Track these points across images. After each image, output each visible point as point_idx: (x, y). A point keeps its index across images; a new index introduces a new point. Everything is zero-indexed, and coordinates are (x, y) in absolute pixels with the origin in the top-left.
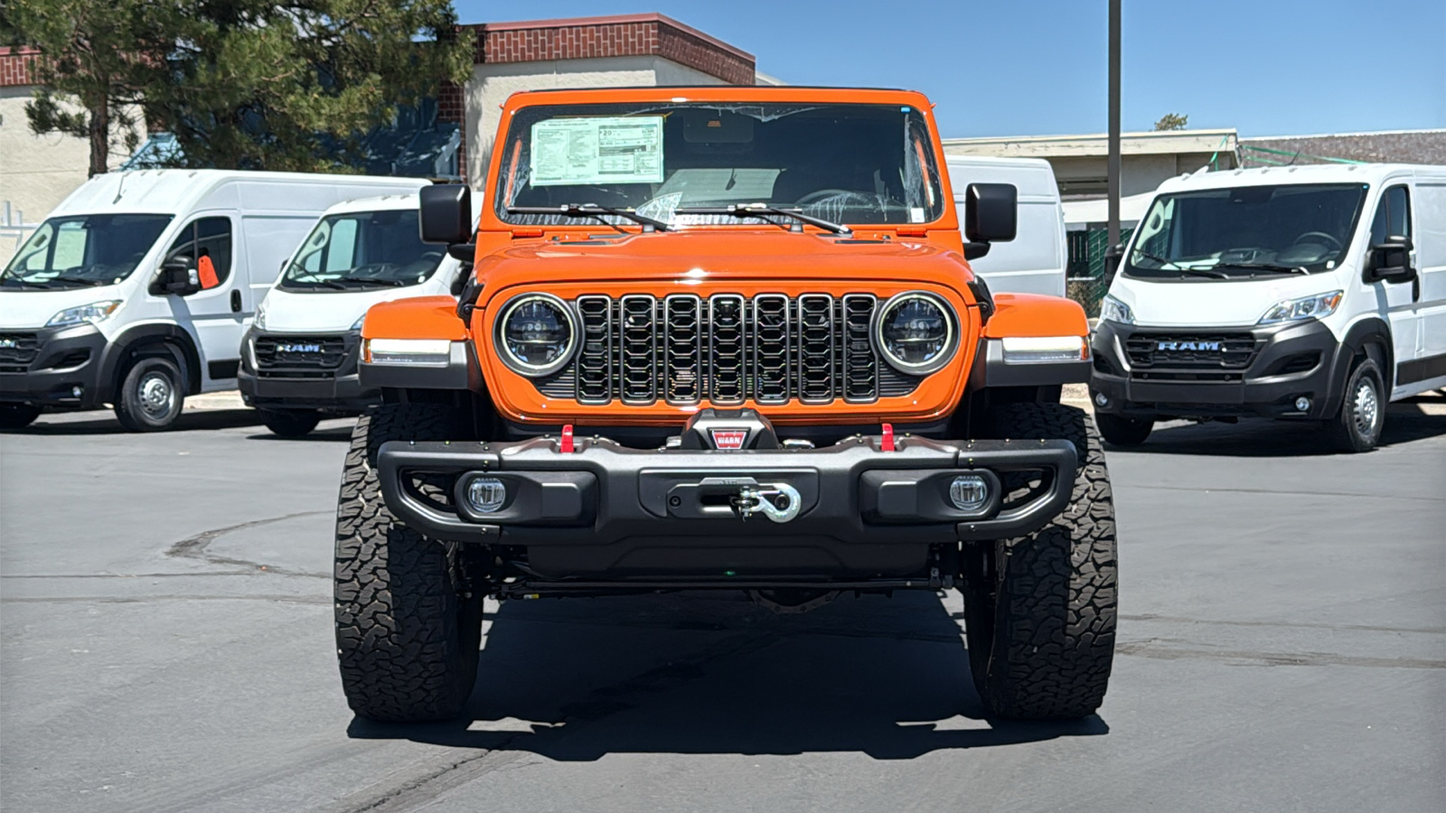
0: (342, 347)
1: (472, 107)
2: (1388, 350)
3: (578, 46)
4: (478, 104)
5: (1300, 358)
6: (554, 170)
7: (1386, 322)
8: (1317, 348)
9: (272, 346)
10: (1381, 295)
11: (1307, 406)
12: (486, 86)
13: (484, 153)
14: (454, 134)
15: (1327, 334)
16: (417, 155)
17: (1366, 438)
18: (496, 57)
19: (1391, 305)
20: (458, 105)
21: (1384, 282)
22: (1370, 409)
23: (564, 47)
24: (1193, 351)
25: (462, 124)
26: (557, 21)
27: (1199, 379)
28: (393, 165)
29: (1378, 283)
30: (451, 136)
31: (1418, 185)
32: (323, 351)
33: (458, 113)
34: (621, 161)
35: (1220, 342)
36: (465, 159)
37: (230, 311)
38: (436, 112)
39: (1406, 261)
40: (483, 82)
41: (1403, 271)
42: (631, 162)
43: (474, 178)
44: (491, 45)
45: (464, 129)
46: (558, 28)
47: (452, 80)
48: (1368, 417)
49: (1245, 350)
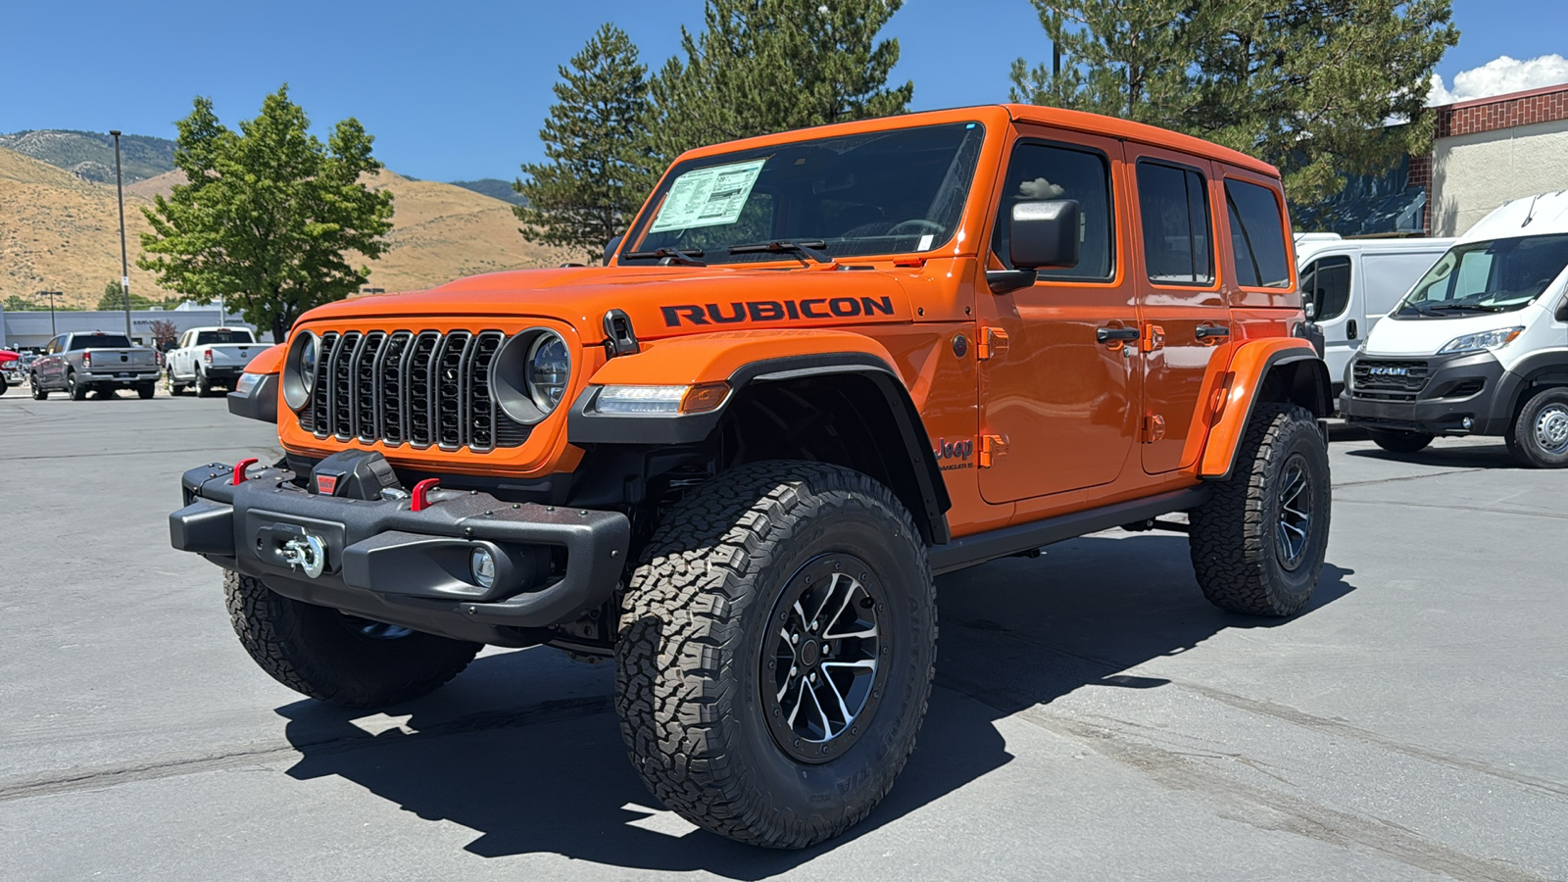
0: (1426, 371)
1: (1438, 173)
3: (1534, 113)
4: (1443, 171)
9: (1367, 369)
12: (1450, 156)
13: (1446, 210)
14: (1419, 196)
16: (1384, 215)
18: (1460, 130)
20: (1425, 172)
23: (1521, 115)
25: (1428, 187)
26: (1515, 94)
28: (1363, 224)
30: (1416, 197)
32: (1409, 375)
33: (1425, 179)
36: (1430, 215)
37: (1346, 339)
38: (1408, 179)
40: (1449, 152)
43: (1436, 232)
44: (1456, 122)
45: (1430, 191)
46: (1516, 100)
47: (1410, 153)
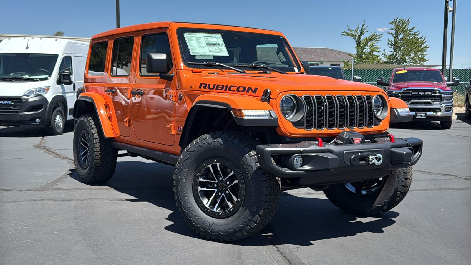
2: (65, 105)
5: (36, 107)
6: (196, 50)
7: (65, 96)
8: (42, 103)
10: (63, 88)
11: (39, 121)
15: (45, 99)
17: (59, 131)
19: (66, 91)
21: (64, 84)
22: (60, 122)
24: (3, 104)
27: (4, 113)
29: (62, 85)
31: (74, 56)
34: (214, 48)
35: (11, 101)
39: (70, 78)
41: (69, 81)
42: (217, 49)
48: (59, 124)
49: (19, 104)
